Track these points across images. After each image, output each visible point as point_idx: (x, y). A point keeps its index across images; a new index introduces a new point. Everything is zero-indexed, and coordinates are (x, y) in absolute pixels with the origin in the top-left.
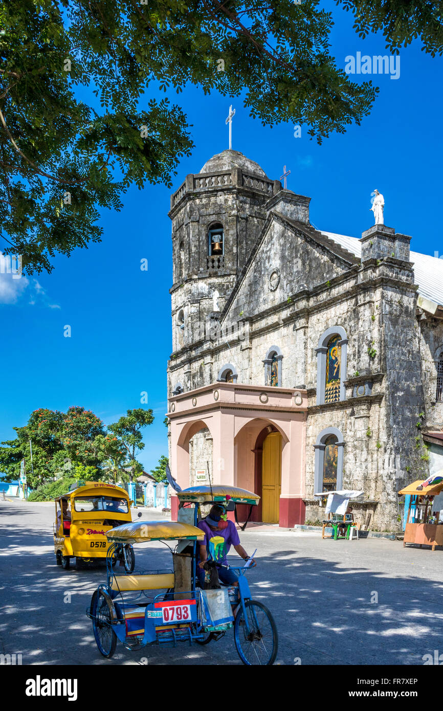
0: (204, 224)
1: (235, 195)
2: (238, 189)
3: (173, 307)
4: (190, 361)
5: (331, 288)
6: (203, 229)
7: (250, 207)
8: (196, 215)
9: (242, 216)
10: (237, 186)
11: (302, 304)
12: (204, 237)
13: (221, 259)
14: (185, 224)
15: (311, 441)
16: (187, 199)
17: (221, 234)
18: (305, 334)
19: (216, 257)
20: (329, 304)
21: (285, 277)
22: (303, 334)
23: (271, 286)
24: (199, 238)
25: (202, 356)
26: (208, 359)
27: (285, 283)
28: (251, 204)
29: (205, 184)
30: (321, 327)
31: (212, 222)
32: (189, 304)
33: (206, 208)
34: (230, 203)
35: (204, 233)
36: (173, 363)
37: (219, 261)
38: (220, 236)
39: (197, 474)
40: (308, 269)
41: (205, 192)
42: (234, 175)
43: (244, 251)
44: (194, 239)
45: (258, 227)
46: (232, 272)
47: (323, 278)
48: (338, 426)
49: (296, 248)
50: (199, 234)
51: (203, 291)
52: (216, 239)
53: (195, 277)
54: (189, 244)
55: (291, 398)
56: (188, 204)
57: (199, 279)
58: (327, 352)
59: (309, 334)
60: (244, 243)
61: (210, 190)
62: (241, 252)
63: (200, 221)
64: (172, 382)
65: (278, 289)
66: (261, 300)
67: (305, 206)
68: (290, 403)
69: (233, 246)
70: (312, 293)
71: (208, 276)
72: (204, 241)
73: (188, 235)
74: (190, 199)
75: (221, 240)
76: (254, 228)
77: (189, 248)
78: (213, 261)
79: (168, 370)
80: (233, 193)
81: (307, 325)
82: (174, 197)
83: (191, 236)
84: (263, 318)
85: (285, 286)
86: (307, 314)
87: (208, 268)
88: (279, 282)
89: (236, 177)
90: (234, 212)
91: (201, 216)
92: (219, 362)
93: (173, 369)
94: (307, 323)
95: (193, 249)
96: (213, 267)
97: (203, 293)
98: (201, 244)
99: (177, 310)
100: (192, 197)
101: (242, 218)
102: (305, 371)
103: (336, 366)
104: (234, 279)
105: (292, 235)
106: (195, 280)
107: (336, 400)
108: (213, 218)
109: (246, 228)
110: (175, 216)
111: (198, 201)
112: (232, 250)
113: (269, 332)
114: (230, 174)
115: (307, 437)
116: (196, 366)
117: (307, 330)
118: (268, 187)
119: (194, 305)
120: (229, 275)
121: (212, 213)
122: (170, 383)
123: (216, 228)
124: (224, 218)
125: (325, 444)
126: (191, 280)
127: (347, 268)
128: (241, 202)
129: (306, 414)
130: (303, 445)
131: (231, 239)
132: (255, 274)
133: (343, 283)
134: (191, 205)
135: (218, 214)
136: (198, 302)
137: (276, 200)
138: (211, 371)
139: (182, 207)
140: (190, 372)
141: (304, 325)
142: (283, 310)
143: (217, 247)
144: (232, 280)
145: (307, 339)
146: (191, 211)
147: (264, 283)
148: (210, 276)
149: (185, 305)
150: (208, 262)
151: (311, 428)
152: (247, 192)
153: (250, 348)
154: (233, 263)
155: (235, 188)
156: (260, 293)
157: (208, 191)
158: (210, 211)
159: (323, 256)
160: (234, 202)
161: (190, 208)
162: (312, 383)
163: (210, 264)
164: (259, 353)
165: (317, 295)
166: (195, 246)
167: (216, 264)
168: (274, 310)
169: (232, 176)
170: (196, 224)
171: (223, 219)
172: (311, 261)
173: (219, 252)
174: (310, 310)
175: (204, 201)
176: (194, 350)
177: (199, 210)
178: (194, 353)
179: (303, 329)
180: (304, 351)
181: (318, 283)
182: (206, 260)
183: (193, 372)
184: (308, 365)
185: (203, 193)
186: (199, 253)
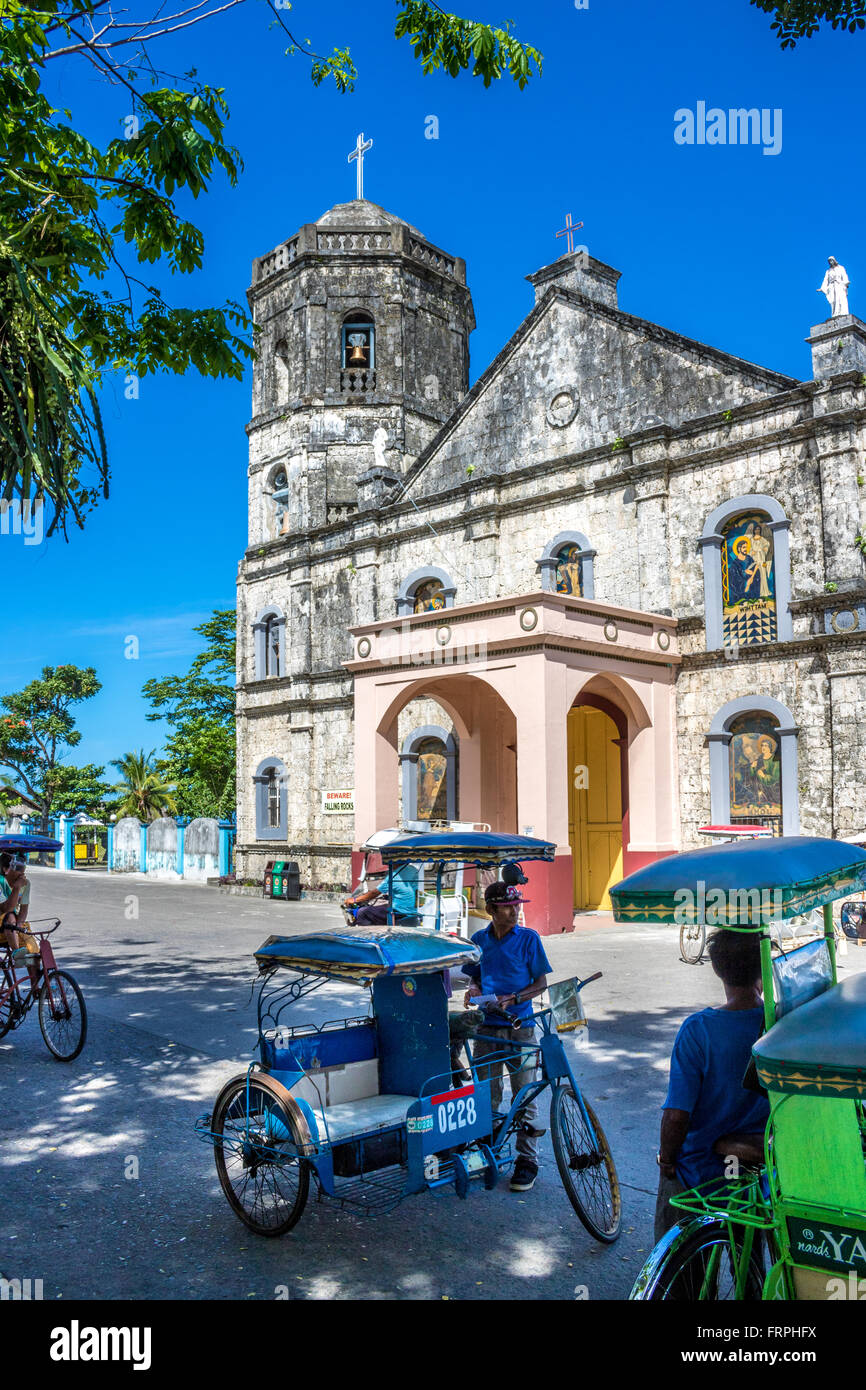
0: (336, 311)
1: (397, 269)
2: (405, 260)
3: (254, 458)
4: (311, 561)
5: (730, 425)
6: (334, 320)
7: (421, 294)
8: (320, 293)
9: (410, 306)
10: (403, 254)
11: (653, 453)
12: (336, 335)
13: (370, 377)
14: (294, 308)
15: (692, 725)
16: (302, 265)
17: (366, 332)
18: (663, 509)
19: (358, 372)
20: (728, 453)
21: (592, 403)
22: (658, 509)
23: (555, 418)
24: (326, 335)
25: (351, 550)
26: (367, 557)
27: (594, 413)
28: (421, 288)
29: (336, 244)
30: (708, 497)
31: (351, 310)
32: (304, 452)
33: (341, 285)
34: (388, 281)
35: (335, 325)
36: (253, 567)
37: (364, 378)
38: (364, 336)
39: (325, 800)
40: (659, 388)
41: (341, 257)
42: (397, 236)
43: (412, 366)
44: (314, 335)
45: (432, 328)
46: (395, 401)
47: (707, 407)
48: (774, 694)
49: (623, 352)
50: (327, 327)
51: (335, 430)
52: (357, 340)
53: (318, 403)
54: (304, 343)
55: (652, 635)
56: (304, 274)
57: (327, 407)
58: (722, 544)
59: (671, 511)
60: (413, 352)
61: (350, 254)
62: (407, 368)
63: (329, 305)
64: (248, 605)
65: (574, 425)
66: (524, 444)
67: (612, 286)
68: (649, 643)
69: (394, 354)
70: (677, 432)
71: (345, 402)
72: (335, 341)
73: (303, 327)
74: (309, 266)
75: (367, 343)
76: (428, 329)
77: (303, 350)
78: (353, 378)
79: (242, 580)
80: (395, 265)
81: (666, 492)
82: (262, 264)
83: (309, 330)
84: (534, 478)
85: (594, 420)
86: (666, 470)
87: (342, 389)
88: (578, 411)
89: (400, 238)
90: (397, 297)
91: (330, 296)
92: (398, 565)
93: (251, 578)
94: (667, 488)
95: (314, 353)
96: (352, 388)
97: (333, 434)
98: (330, 345)
99: (264, 465)
100: (313, 262)
101: (410, 310)
102: (665, 582)
103: (748, 572)
104: (397, 413)
105: (608, 329)
106: (318, 409)
107: (755, 641)
108: (355, 303)
109: (416, 328)
110: (264, 294)
111: (324, 271)
112: (393, 362)
113: (551, 505)
114: (389, 234)
115: (681, 717)
116: (326, 572)
117: (666, 500)
118: (447, 266)
119: (315, 454)
120: (389, 405)
121: (352, 294)
122: (244, 607)
123: (358, 320)
124: (377, 306)
125: (730, 731)
126: (310, 407)
127: (772, 389)
128: (407, 282)
129: (674, 670)
130: (673, 734)
131: (391, 342)
132: (505, 397)
133: (764, 415)
134: (310, 276)
135: (365, 297)
136: (323, 449)
137: (563, 267)
138: (375, 580)
139: (288, 280)
140: (310, 583)
141: (661, 492)
142: (591, 463)
143: (358, 355)
144: (393, 415)
145: (668, 519)
146: (310, 287)
147: (530, 413)
148: (350, 404)
149: (291, 454)
150: (342, 378)
151: (690, 698)
152: (417, 267)
153: (497, 536)
154: (395, 385)
155: (400, 257)
156: (520, 431)
157: (348, 255)
158: (349, 289)
159: (701, 367)
160: (396, 280)
161: (308, 281)
162: (686, 606)
163: (347, 383)
164: (521, 547)
165: (690, 436)
166: (318, 348)
167: (359, 383)
168: (568, 463)
169: (393, 236)
170: (320, 309)
171: (374, 307)
172: (667, 373)
173: (364, 364)
174: (676, 464)
175: (337, 272)
176: (321, 539)
177: (326, 285)
178: (319, 546)
179: (660, 500)
180: (663, 542)
181: (690, 414)
182: (339, 375)
183: (316, 583)
184: (672, 570)
185: (335, 258)
186: (324, 361)
